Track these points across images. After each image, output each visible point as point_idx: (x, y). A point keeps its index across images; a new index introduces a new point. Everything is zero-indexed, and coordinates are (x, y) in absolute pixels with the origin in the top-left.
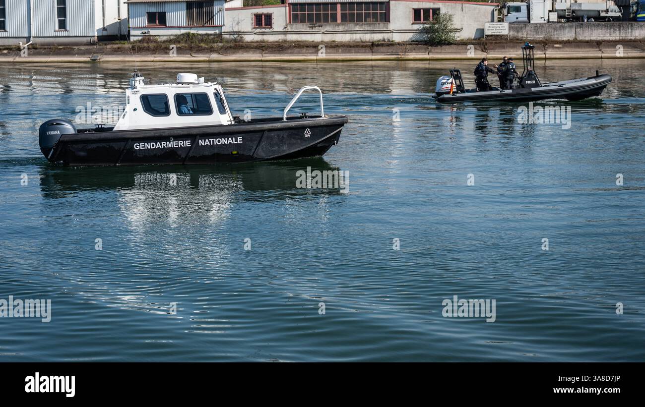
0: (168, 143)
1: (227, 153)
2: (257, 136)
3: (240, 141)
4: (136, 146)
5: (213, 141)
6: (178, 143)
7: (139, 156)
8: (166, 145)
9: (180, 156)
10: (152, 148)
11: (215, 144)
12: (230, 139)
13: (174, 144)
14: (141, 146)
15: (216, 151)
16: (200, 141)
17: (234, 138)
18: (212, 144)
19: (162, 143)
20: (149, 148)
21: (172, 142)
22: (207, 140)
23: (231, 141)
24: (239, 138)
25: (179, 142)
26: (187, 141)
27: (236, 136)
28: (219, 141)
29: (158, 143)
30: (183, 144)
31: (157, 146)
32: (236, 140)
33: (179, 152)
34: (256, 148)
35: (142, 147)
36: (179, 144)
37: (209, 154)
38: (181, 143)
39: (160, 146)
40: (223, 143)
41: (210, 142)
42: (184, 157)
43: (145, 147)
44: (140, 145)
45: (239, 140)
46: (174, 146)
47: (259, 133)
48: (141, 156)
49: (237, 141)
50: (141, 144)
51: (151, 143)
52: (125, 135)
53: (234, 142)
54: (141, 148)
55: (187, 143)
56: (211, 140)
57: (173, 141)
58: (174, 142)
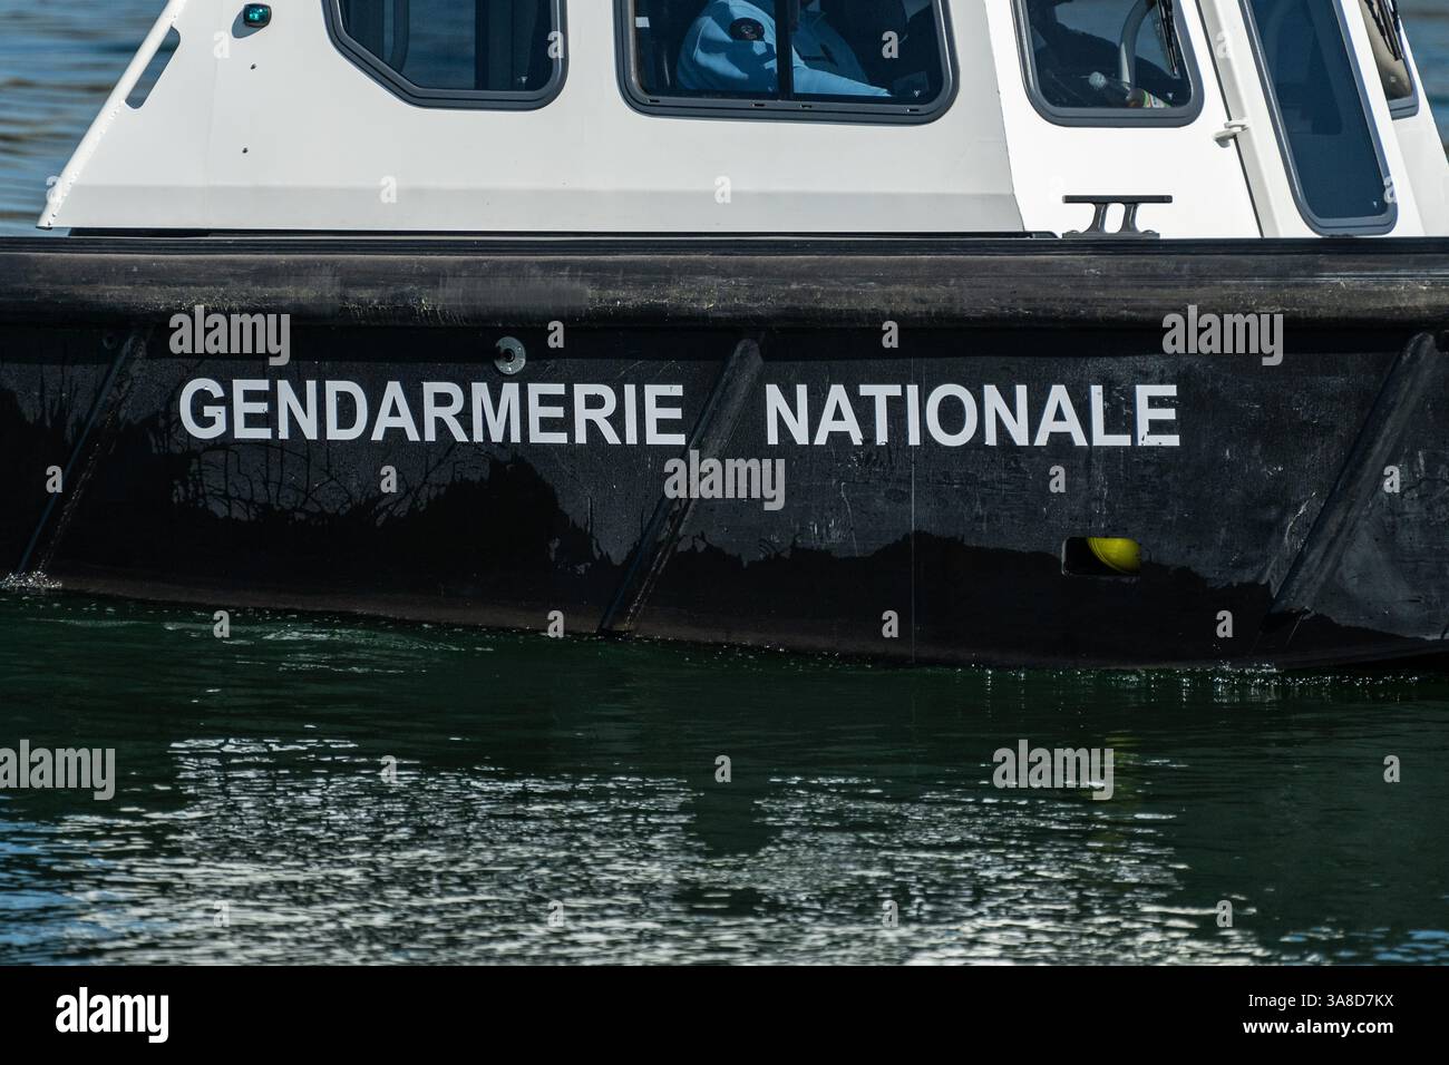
0: (480, 390)
1: (1022, 546)
2: (1338, 381)
3: (1157, 427)
4: (202, 398)
5: (897, 407)
6: (566, 401)
7: (219, 509)
8: (465, 417)
9: (580, 542)
10: (334, 433)
11: (914, 439)
12: (1059, 394)
13: (536, 412)
14: (241, 408)
15: (916, 514)
16: (773, 394)
17: (1096, 391)
18: (882, 437)
19: (430, 389)
20: (311, 432)
21: (510, 391)
22: (837, 394)
23: (1072, 425)
24: (1143, 392)
25: (581, 391)
26: (652, 391)
27: (1118, 367)
28: (951, 415)
29: (394, 390)
30: (617, 420)
31: (384, 421)
32: (1120, 418)
33: (578, 503)
34: (1324, 514)
35: (252, 421)
36: (582, 414)
37: (857, 550)
38: (594, 402)
39: (405, 421)
40: (991, 439)
41: (864, 409)
42: (618, 554)
43: (269, 420)
44: (227, 401)
45: (1145, 414)
46: (537, 436)
47: (1354, 360)
48: (238, 513)
49: (1131, 428)
50: (240, 386)
51: (333, 387)
52: (104, 273)
53: (1101, 439)
54: (242, 432)
55: (653, 413)
56: (881, 393)
57: (523, 380)
58: (535, 389)
